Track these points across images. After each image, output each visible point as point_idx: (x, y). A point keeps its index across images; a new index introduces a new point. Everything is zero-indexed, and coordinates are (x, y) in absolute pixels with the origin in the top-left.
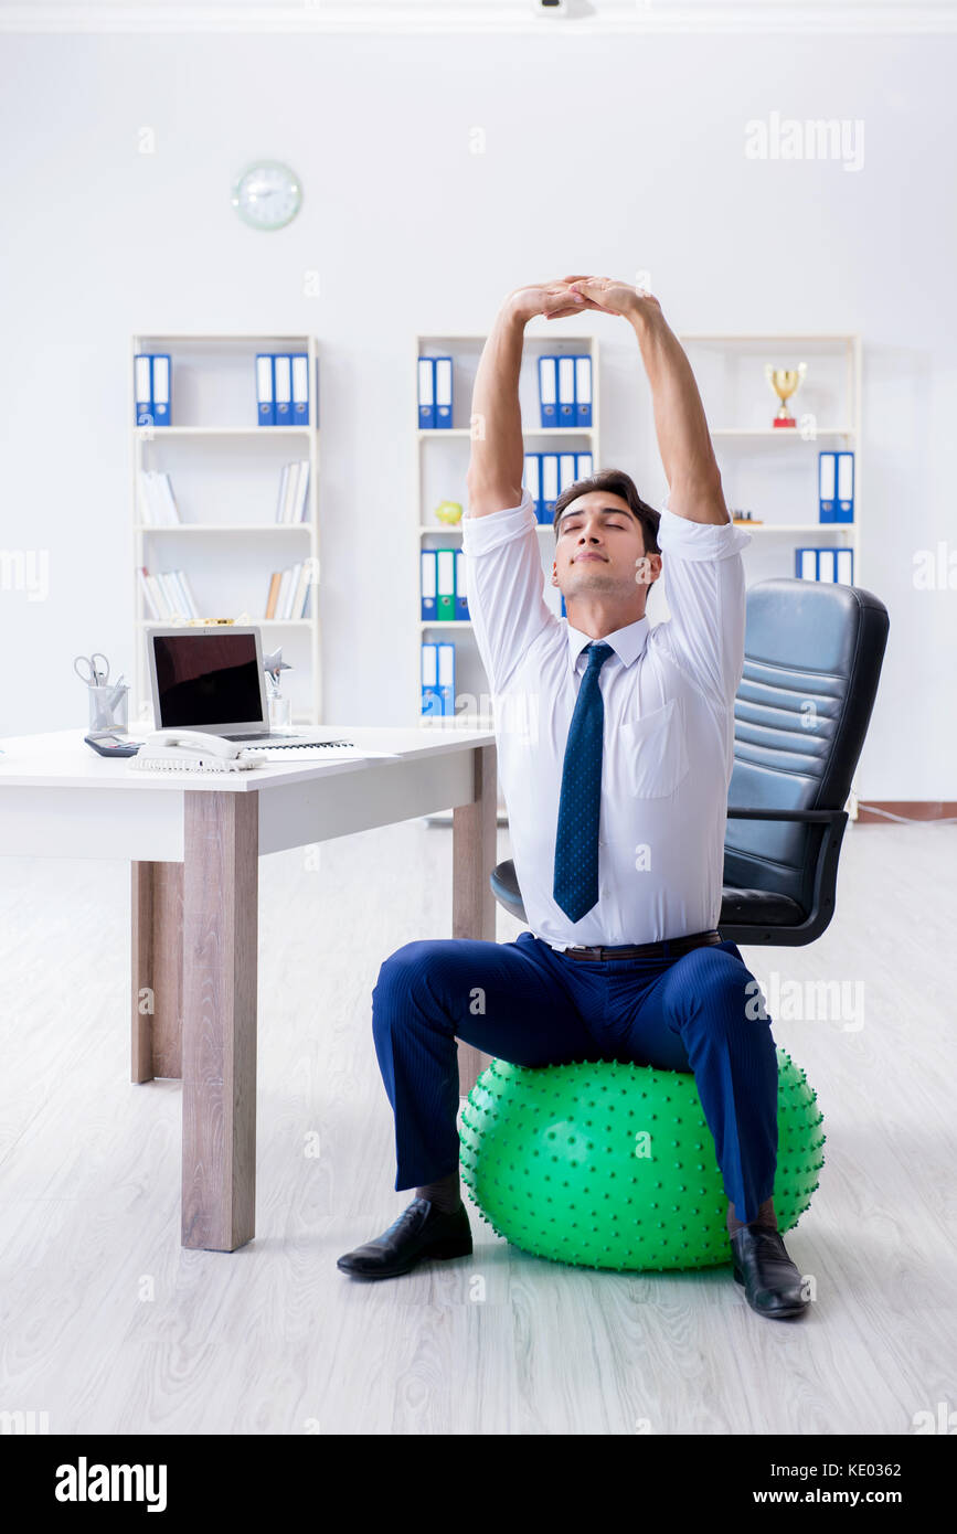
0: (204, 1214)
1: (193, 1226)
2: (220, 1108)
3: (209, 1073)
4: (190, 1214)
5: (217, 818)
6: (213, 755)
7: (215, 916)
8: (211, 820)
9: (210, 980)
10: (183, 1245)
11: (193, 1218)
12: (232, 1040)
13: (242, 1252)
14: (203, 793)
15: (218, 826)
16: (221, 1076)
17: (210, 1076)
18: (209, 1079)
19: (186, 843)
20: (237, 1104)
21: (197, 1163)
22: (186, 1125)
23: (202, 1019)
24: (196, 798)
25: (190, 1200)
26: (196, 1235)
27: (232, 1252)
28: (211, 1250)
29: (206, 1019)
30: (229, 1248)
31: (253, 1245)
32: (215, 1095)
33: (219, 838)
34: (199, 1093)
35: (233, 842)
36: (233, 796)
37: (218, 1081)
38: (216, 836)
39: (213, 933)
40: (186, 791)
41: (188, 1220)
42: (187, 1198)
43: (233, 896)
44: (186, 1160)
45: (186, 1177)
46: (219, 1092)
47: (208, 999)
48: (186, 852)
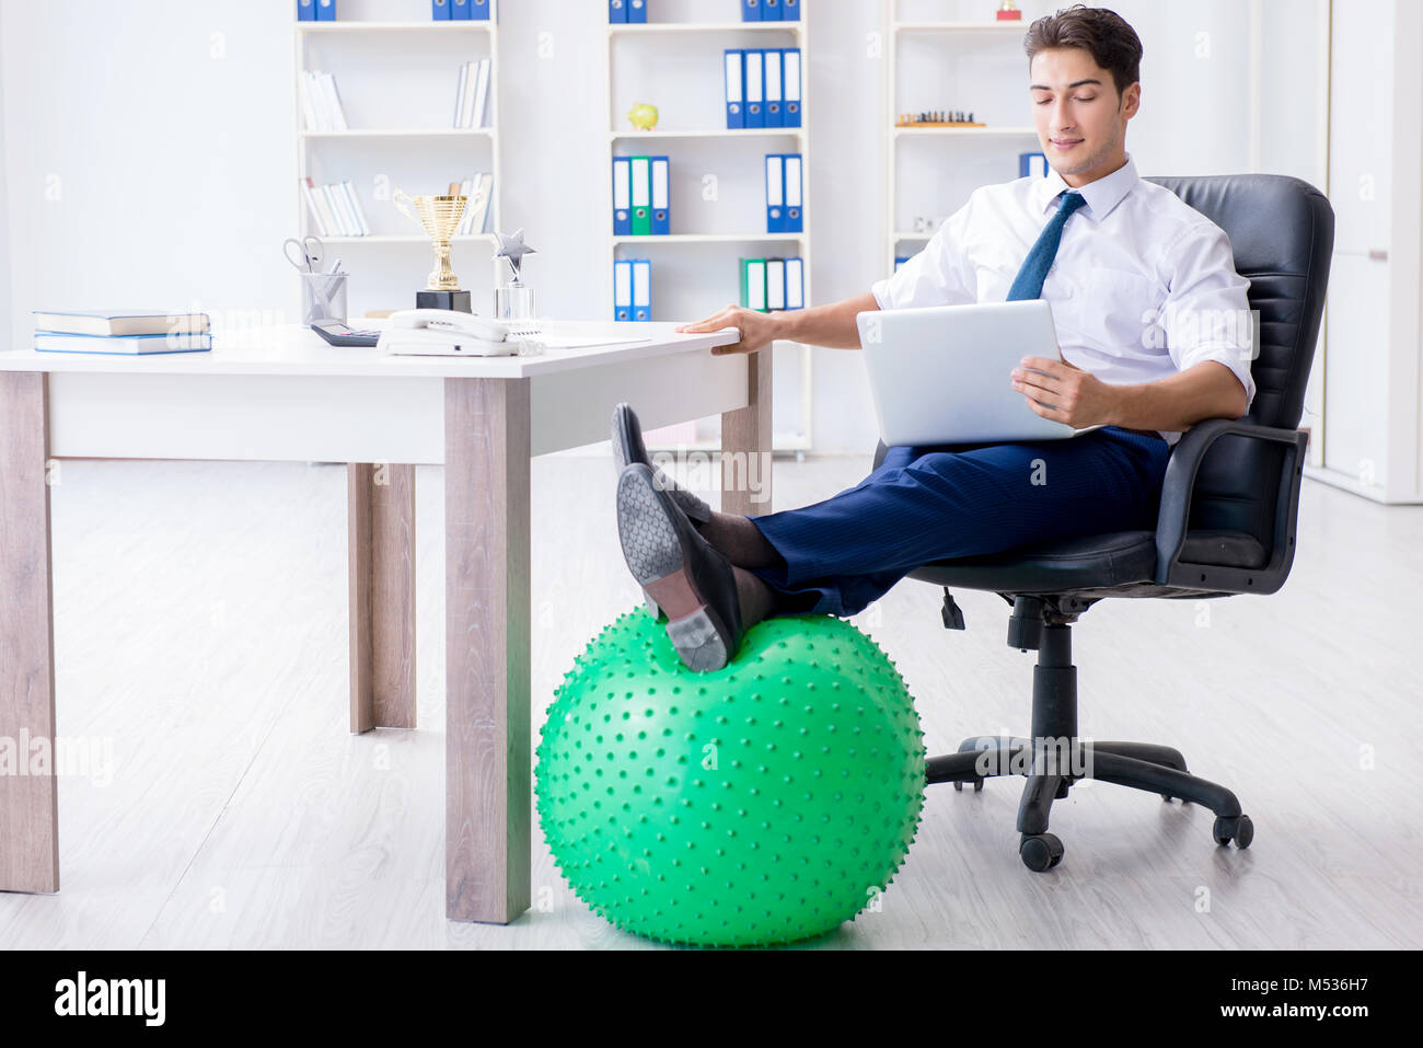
0: (473, 880)
1: (459, 897)
2: (491, 755)
3: (476, 715)
4: (457, 879)
5: (485, 410)
6: (474, 337)
7: (481, 527)
8: (477, 413)
9: (476, 604)
10: (448, 917)
11: (460, 886)
12: (505, 675)
13: (518, 924)
14: (466, 380)
15: (485, 420)
16: (492, 717)
17: (478, 717)
18: (478, 721)
19: (447, 441)
20: (511, 750)
21: (464, 820)
22: (449, 775)
23: (469, 649)
24: (458, 387)
25: (456, 862)
26: (464, 904)
27: (506, 924)
28: (482, 923)
29: (472, 650)
30: (505, 921)
31: (529, 916)
32: (485, 740)
33: (487, 433)
34: (466, 738)
35: (504, 439)
36: (503, 385)
37: (488, 723)
38: (483, 432)
39: (480, 548)
40: (447, 380)
41: (454, 888)
42: (453, 861)
43: (504, 503)
44: (450, 815)
45: (451, 835)
46: (490, 737)
47: (476, 626)
48: (448, 452)
